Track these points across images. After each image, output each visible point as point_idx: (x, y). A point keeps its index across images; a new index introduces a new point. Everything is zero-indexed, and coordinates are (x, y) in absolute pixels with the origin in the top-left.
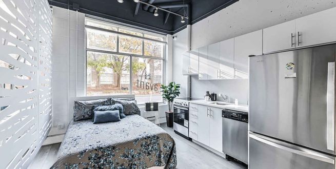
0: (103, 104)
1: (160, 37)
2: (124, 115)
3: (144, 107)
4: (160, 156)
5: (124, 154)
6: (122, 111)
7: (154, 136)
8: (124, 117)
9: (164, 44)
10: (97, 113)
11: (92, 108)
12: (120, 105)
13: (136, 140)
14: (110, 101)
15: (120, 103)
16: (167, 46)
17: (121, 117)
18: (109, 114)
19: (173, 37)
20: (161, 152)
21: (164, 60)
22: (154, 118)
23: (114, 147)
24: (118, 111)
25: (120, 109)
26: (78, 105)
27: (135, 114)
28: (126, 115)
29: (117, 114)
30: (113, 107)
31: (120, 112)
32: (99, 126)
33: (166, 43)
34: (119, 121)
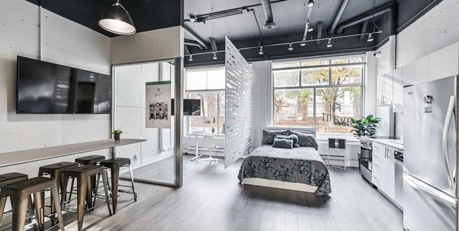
0: (282, 134)
1: (357, 58)
2: (297, 145)
3: (328, 143)
4: (310, 178)
5: (281, 166)
6: (297, 141)
7: (307, 161)
8: (297, 147)
9: (363, 65)
10: (276, 139)
11: (274, 135)
12: (296, 137)
13: (291, 160)
14: (289, 132)
15: (296, 134)
16: (366, 67)
17: (294, 147)
18: (284, 141)
19: (375, 55)
20: (311, 174)
21: (362, 86)
22: (342, 158)
23: (275, 159)
24: (292, 141)
25: (295, 140)
26: (265, 133)
27: (311, 146)
28: (301, 146)
29: (290, 143)
30: (289, 137)
31: (294, 142)
32: (275, 149)
33: (365, 63)
34: (291, 148)
